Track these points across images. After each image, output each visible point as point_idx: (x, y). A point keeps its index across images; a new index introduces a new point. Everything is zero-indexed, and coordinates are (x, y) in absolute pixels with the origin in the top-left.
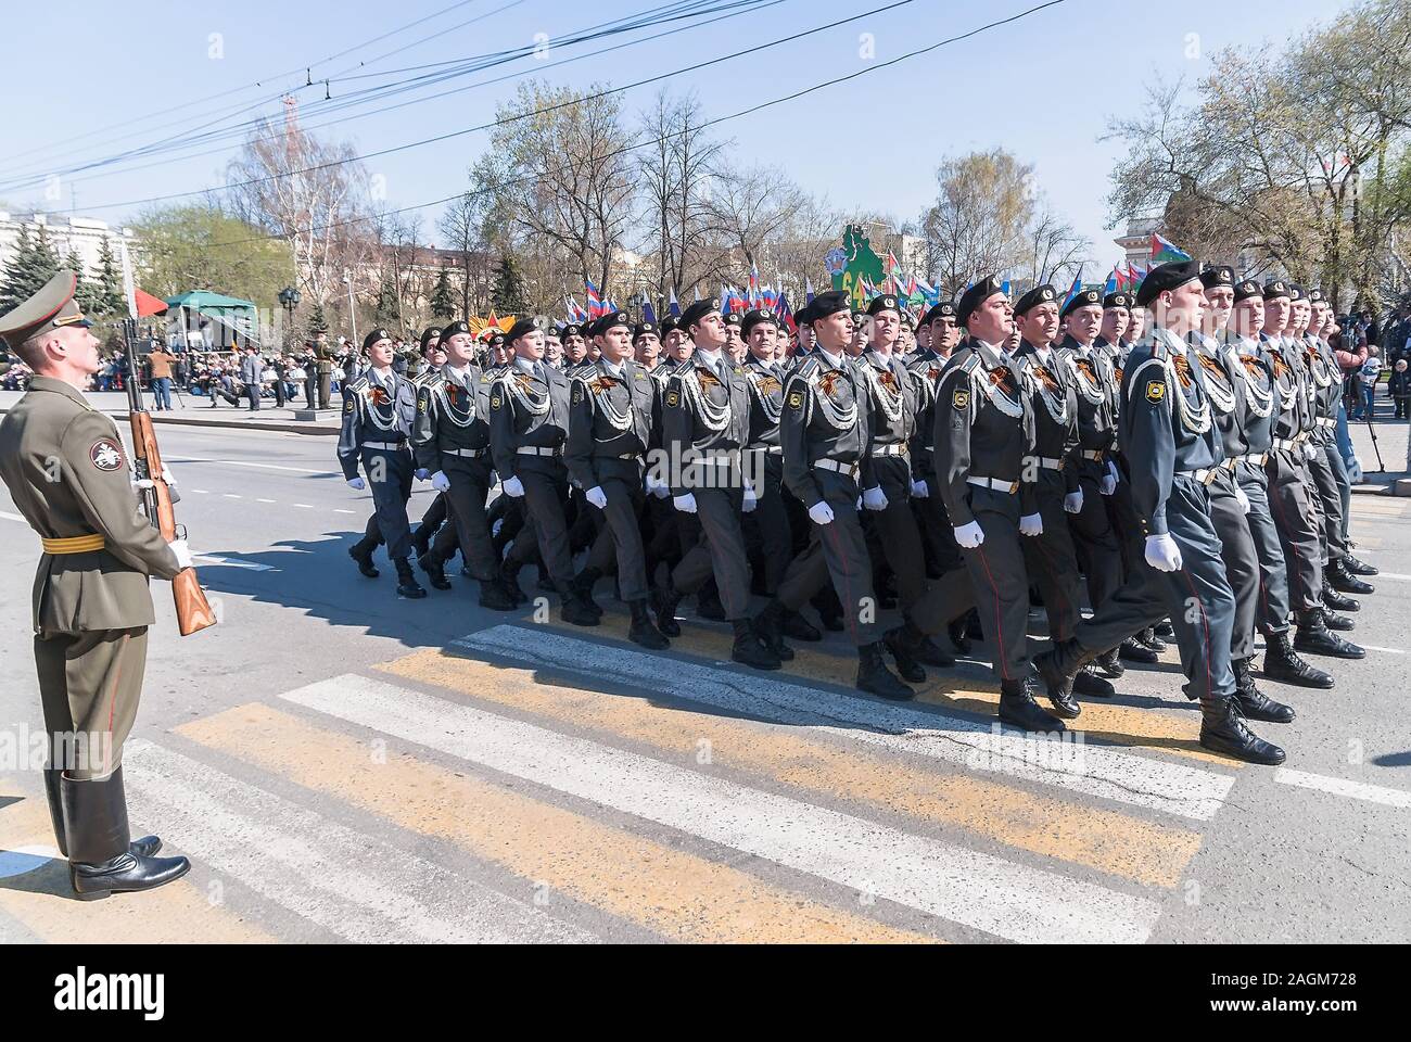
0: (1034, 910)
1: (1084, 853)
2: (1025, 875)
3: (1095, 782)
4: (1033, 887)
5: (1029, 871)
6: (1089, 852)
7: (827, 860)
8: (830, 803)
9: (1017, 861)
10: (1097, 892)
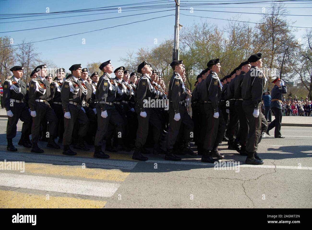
0: (92, 189)
1: (105, 178)
2: (90, 183)
3: (109, 166)
4: (92, 185)
5: (92, 182)
6: (106, 178)
7: (40, 186)
8: (44, 175)
9: (89, 181)
10: (107, 184)
